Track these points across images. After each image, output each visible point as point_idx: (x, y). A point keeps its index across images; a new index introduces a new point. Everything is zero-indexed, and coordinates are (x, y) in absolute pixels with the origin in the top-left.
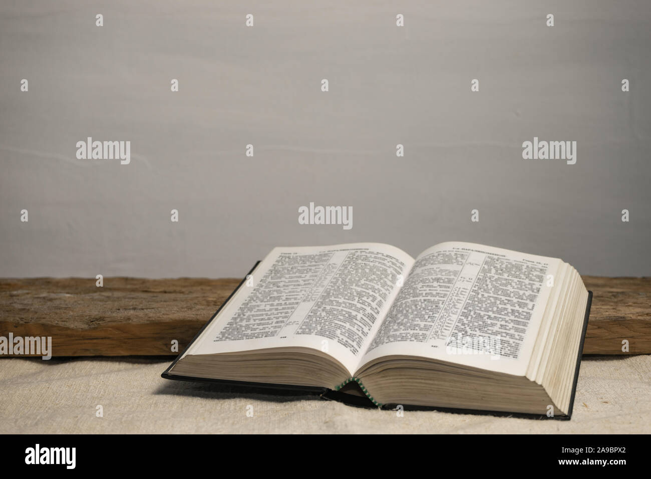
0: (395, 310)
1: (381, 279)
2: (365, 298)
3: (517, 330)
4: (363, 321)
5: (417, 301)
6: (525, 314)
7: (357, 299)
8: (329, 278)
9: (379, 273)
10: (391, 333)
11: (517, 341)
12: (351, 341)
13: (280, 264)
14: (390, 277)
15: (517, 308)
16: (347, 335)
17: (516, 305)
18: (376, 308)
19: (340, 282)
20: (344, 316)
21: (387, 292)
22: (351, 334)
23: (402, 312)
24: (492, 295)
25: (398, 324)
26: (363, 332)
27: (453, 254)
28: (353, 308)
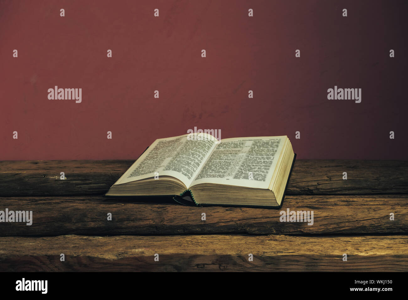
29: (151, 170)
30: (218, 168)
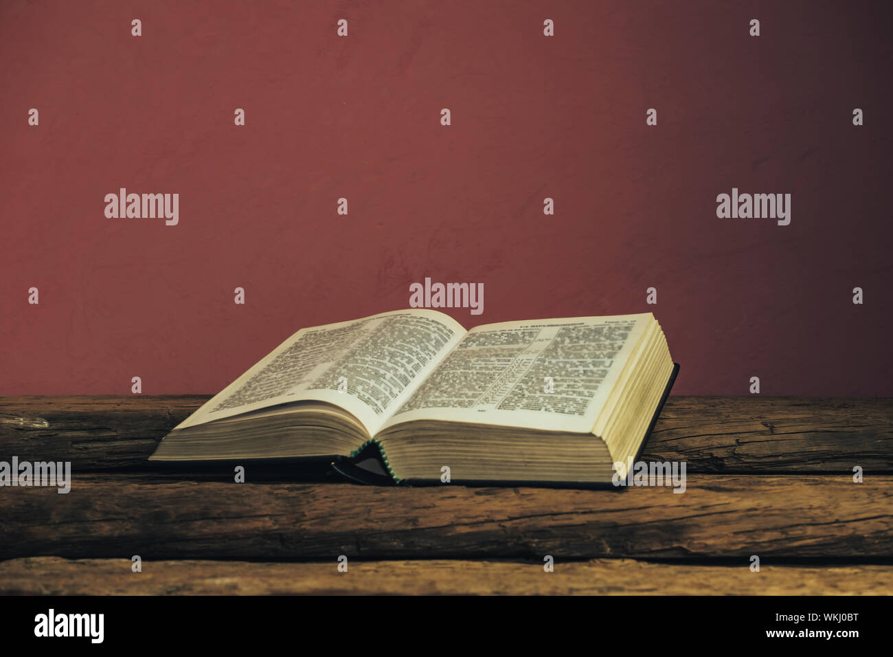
0: (439, 378)
1: (422, 342)
2: (399, 359)
3: (587, 387)
4: (393, 382)
5: (468, 373)
6: (600, 372)
7: (388, 358)
8: (357, 341)
9: (420, 336)
10: (431, 399)
11: (586, 398)
12: (374, 400)
13: (304, 340)
14: (433, 343)
15: (591, 367)
16: (370, 392)
17: (591, 365)
18: (411, 371)
19: (369, 343)
20: (369, 373)
21: (428, 357)
22: (375, 393)
23: (447, 381)
24: (561, 359)
25: (441, 391)
26: (391, 393)
27: (520, 333)
28: (382, 367)
29: (274, 392)
30: (457, 386)
